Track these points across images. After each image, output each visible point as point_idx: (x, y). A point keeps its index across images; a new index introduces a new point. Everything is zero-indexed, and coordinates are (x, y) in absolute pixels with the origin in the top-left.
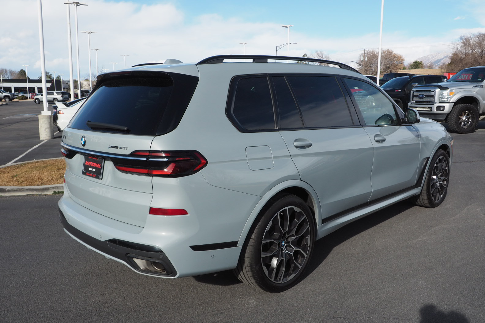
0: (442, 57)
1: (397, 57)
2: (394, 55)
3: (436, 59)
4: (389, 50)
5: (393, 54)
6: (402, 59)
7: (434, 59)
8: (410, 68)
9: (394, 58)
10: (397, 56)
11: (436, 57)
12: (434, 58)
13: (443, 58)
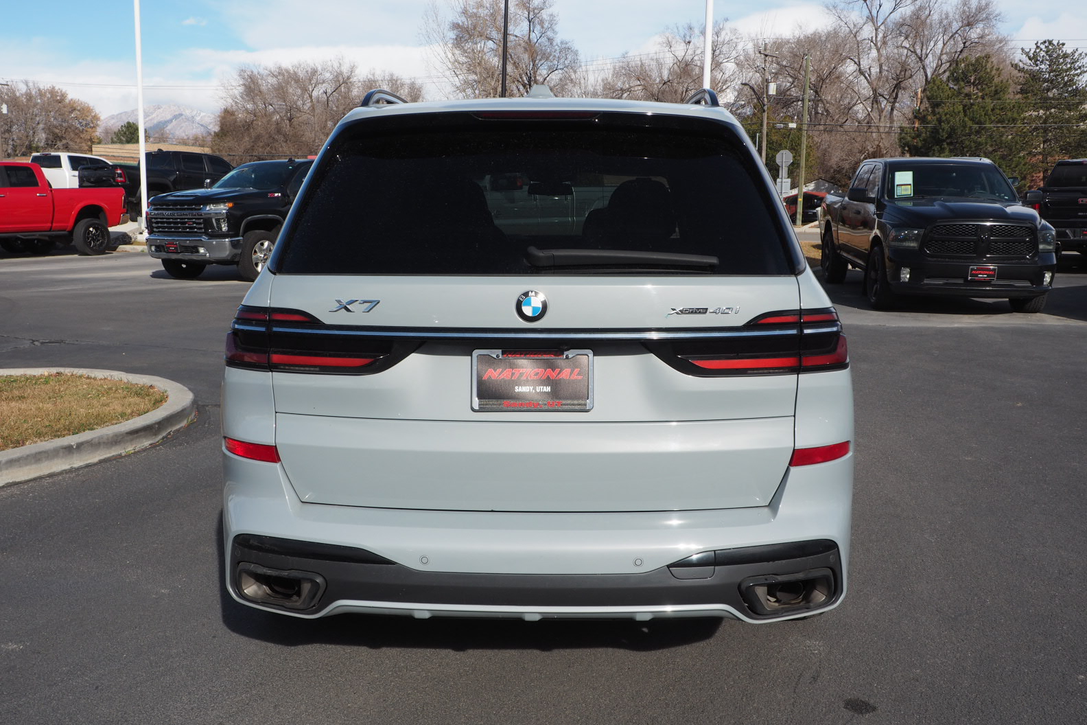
0: (169, 117)
1: (79, 111)
2: (70, 102)
3: (155, 122)
4: (54, 88)
5: (67, 101)
6: (93, 114)
7: (151, 120)
8: (115, 140)
9: (71, 112)
10: (79, 108)
11: (154, 116)
12: (150, 117)
13: (171, 121)
